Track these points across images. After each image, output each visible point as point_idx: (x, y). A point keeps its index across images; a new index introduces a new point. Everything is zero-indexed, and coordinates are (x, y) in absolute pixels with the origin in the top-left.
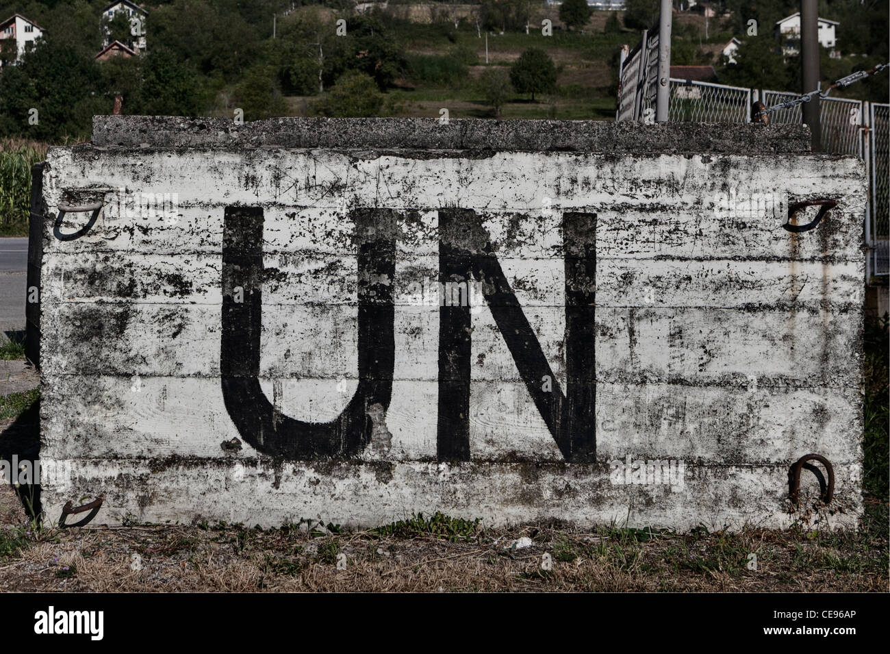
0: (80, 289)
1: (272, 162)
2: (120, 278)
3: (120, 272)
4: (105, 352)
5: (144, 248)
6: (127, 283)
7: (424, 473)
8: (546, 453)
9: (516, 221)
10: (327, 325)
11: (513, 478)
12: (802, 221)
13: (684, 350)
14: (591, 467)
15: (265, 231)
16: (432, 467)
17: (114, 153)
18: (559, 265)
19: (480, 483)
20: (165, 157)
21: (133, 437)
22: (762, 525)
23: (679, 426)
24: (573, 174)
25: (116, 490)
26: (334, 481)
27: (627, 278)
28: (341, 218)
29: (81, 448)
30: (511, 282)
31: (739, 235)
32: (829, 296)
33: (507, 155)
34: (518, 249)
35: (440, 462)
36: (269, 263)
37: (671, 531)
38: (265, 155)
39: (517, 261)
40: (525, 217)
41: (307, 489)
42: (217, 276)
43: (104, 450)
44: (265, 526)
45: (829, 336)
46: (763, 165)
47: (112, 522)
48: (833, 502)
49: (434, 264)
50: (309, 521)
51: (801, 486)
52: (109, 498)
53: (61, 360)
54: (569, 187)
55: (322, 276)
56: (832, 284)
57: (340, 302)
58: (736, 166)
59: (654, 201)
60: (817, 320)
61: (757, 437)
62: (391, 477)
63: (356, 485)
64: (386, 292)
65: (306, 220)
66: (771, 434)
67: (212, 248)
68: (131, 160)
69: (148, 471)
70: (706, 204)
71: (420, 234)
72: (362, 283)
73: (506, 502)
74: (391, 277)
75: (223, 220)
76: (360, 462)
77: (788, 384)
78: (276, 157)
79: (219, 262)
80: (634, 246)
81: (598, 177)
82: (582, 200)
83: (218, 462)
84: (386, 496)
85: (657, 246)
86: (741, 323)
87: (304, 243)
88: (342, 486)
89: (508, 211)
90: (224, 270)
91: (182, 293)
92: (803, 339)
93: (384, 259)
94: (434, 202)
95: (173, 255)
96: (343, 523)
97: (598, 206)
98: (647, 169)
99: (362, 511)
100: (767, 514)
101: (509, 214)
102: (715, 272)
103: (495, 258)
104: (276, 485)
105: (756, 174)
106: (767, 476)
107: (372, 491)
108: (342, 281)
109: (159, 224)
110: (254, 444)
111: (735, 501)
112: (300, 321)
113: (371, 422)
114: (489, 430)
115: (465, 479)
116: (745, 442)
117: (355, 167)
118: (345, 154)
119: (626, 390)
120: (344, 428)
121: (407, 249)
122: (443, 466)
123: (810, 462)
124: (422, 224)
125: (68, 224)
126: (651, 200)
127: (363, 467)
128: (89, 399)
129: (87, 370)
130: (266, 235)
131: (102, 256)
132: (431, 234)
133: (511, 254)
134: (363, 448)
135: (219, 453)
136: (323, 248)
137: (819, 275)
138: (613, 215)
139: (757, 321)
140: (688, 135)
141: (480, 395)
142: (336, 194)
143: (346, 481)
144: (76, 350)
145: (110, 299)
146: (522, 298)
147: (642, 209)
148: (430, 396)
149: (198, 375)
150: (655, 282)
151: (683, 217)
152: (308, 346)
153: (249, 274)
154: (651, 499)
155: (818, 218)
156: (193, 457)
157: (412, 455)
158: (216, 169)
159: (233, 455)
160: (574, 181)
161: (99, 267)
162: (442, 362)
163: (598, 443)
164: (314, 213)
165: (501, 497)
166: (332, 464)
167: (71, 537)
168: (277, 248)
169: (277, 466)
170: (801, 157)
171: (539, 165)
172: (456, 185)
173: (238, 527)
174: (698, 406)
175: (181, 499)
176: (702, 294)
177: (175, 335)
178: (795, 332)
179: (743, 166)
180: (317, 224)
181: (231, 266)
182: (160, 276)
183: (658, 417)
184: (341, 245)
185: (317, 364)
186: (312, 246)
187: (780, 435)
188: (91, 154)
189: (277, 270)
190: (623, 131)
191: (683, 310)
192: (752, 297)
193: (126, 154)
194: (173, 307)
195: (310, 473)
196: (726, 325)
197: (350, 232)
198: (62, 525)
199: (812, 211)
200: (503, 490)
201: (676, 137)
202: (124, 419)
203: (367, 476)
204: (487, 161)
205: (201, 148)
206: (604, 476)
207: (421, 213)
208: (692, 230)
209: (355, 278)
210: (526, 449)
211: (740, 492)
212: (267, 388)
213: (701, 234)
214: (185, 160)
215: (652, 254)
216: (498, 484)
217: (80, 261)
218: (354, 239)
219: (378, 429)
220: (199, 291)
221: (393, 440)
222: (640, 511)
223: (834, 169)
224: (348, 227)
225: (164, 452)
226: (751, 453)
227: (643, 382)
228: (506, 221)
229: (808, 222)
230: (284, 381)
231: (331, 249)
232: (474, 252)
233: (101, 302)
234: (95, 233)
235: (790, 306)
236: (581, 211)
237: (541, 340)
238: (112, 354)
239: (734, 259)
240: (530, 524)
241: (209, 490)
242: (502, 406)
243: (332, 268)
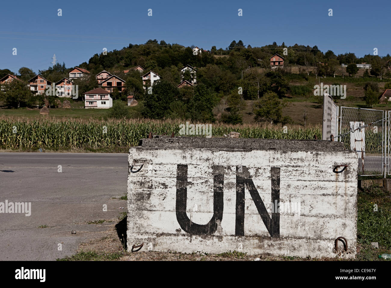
0: (138, 187)
1: (190, 152)
2: (149, 184)
3: (149, 182)
4: (144, 204)
5: (155, 176)
6: (150, 185)
7: (231, 239)
8: (265, 234)
9: (258, 169)
10: (205, 197)
11: (256, 241)
12: (339, 170)
13: (305, 206)
14: (278, 239)
15: (188, 171)
16: (234, 238)
17: (147, 149)
18: (270, 182)
19: (247, 242)
20: (161, 150)
21: (152, 227)
22: (327, 256)
23: (303, 228)
24: (274, 157)
25: (147, 242)
26: (206, 241)
27: (289, 186)
28: (209, 168)
29: (138, 230)
30: (256, 187)
31: (321, 174)
32: (347, 192)
33: (255, 151)
34: (258, 177)
35: (236, 236)
36: (189, 180)
37: (300, 257)
38: (188, 150)
39: (258, 180)
40: (260, 168)
41: (199, 243)
42: (175, 184)
43: (144, 231)
44: (187, 253)
45: (347, 203)
46: (328, 154)
47: (146, 251)
48: (348, 251)
49: (235, 181)
50: (200, 252)
51: (338, 245)
52: (145, 244)
53: (132, 206)
54: (273, 160)
55: (204, 184)
56: (348, 189)
57: (209, 191)
58: (320, 155)
59: (297, 164)
60: (343, 198)
61: (326, 231)
62: (222, 240)
63: (213, 242)
64: (221, 189)
65: (199, 168)
66: (330, 231)
67: (174, 176)
68: (152, 151)
69: (156, 237)
70: (312, 165)
71: (231, 173)
72: (215, 186)
73: (254, 248)
74: (223, 185)
75: (177, 168)
76: (214, 236)
77: (335, 217)
78: (191, 151)
79: (175, 180)
80: (291, 177)
81: (281, 157)
82: (276, 164)
83: (175, 235)
84: (221, 245)
85: (297, 177)
86: (321, 199)
87: (199, 175)
88: (209, 242)
89: (255, 167)
90: (177, 182)
91: (165, 188)
92: (339, 204)
93: (221, 180)
94: (235, 164)
95: (163, 177)
96: (209, 253)
97: (281, 166)
98: (295, 155)
99: (214, 250)
100: (328, 253)
101: (256, 168)
102: (314, 185)
103: (252, 180)
104: (191, 242)
105: (326, 157)
106: (328, 243)
107: (217, 244)
108: (209, 185)
109: (160, 169)
110: (185, 230)
111: (319, 249)
112: (198, 196)
113: (217, 225)
114: (250, 228)
115: (243, 241)
116: (322, 233)
117: (213, 154)
118: (210, 150)
119: (288, 217)
120: (209, 226)
121: (227, 177)
122: (237, 237)
123: (341, 239)
124: (231, 170)
125: (135, 169)
126: (296, 164)
127: (214, 237)
128: (140, 217)
129: (139, 209)
130: (188, 172)
131: (144, 178)
132: (234, 173)
133: (256, 178)
134: (215, 232)
135: (175, 233)
136: (204, 176)
137: (344, 186)
138: (285, 168)
139: (326, 198)
140: (308, 145)
141: (247, 218)
142: (208, 161)
143: (210, 241)
144: (137, 203)
145: (146, 190)
146: (259, 191)
147: (293, 166)
148: (233, 218)
149: (170, 211)
150: (297, 187)
151: (305, 169)
152: (200, 203)
153: (184, 183)
154: (295, 248)
155: (343, 170)
156: (168, 233)
157: (228, 235)
158: (175, 154)
159: (179, 233)
160: (274, 159)
161: (143, 181)
162: (237, 209)
163: (280, 232)
164: (201, 167)
165: (253, 246)
166: (206, 236)
167: (134, 254)
168: (191, 176)
169: (191, 236)
170: (339, 152)
171: (264, 154)
172: (241, 159)
173: (180, 253)
174: (309, 222)
175: (165, 245)
176: (310, 191)
177: (163, 200)
178: (337, 202)
179: (322, 154)
180: (202, 169)
181: (179, 181)
182: (159, 184)
183: (297, 225)
184: (209, 175)
185: (202, 209)
186: (201, 176)
187: (332, 231)
188: (141, 150)
189: (191, 182)
190: (290, 144)
191: (305, 195)
192: (325, 192)
193: (150, 150)
194: (163, 192)
195: (200, 239)
196: (317, 199)
197: (212, 172)
198: (132, 251)
199: (342, 168)
200: (253, 244)
201: (305, 146)
202: (150, 222)
203: (216, 240)
204: (250, 152)
205: (171, 148)
206: (282, 241)
207: (231, 167)
208: (307, 173)
209: (213, 185)
210: (260, 233)
211: (320, 247)
212: (188, 215)
213: (310, 174)
214: (167, 151)
215: (296, 179)
216: (252, 243)
217: (138, 179)
218: (213, 174)
219: (218, 227)
220: (170, 187)
221: (223, 230)
222: (292, 251)
223: (348, 156)
224: (211, 170)
225: (160, 232)
226: (324, 236)
227: (293, 215)
228: (255, 169)
229: (341, 170)
230: (193, 213)
231: (206, 177)
232: (246, 178)
233: (143, 190)
234: (142, 171)
235: (336, 195)
236: (276, 167)
237: (264, 203)
238: (146, 205)
239: (319, 181)
240: (261, 254)
241: (172, 243)
242: (253, 221)
243: (206, 182)
